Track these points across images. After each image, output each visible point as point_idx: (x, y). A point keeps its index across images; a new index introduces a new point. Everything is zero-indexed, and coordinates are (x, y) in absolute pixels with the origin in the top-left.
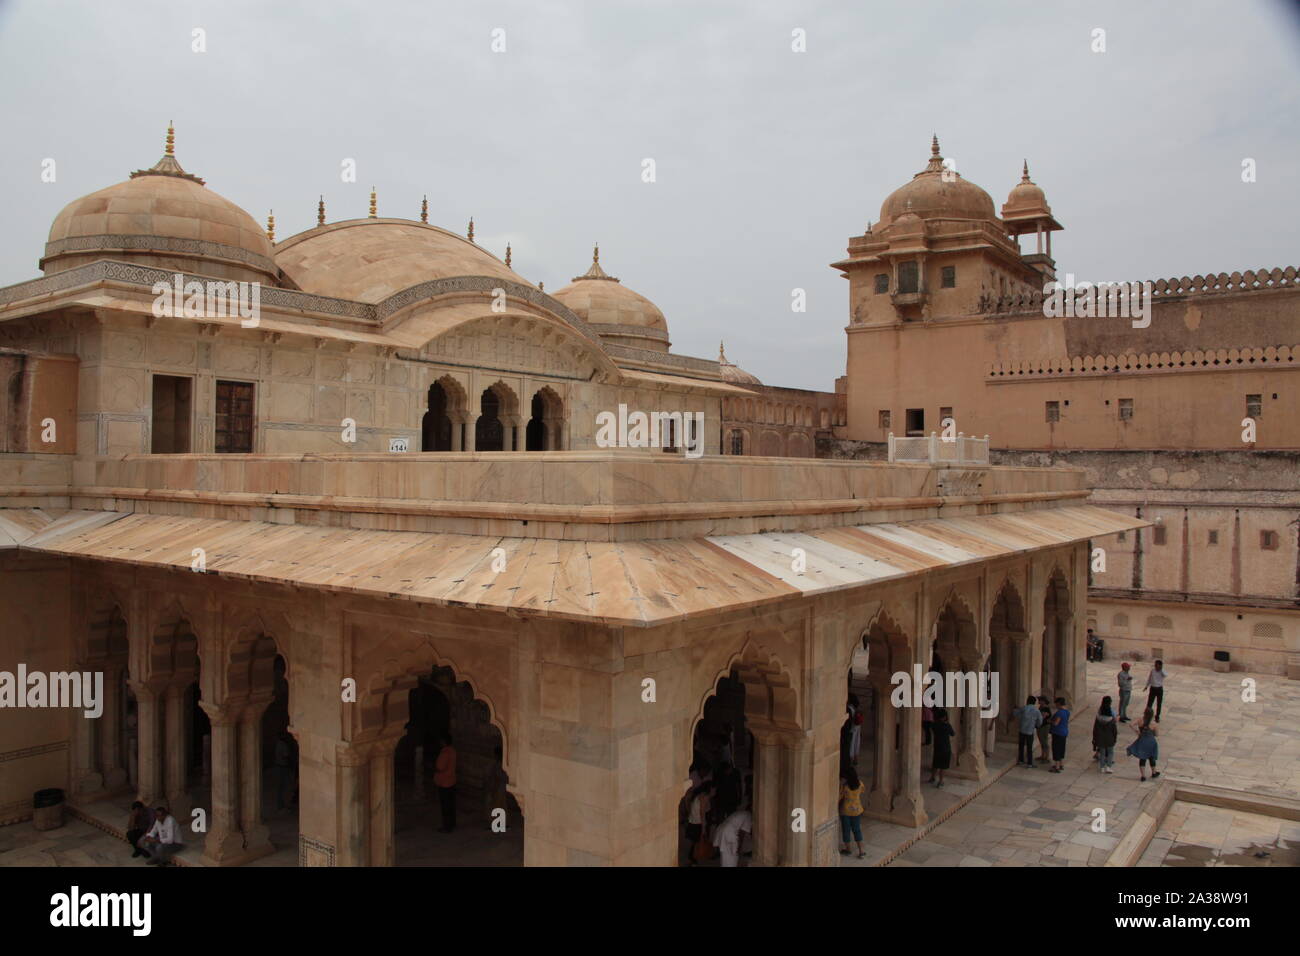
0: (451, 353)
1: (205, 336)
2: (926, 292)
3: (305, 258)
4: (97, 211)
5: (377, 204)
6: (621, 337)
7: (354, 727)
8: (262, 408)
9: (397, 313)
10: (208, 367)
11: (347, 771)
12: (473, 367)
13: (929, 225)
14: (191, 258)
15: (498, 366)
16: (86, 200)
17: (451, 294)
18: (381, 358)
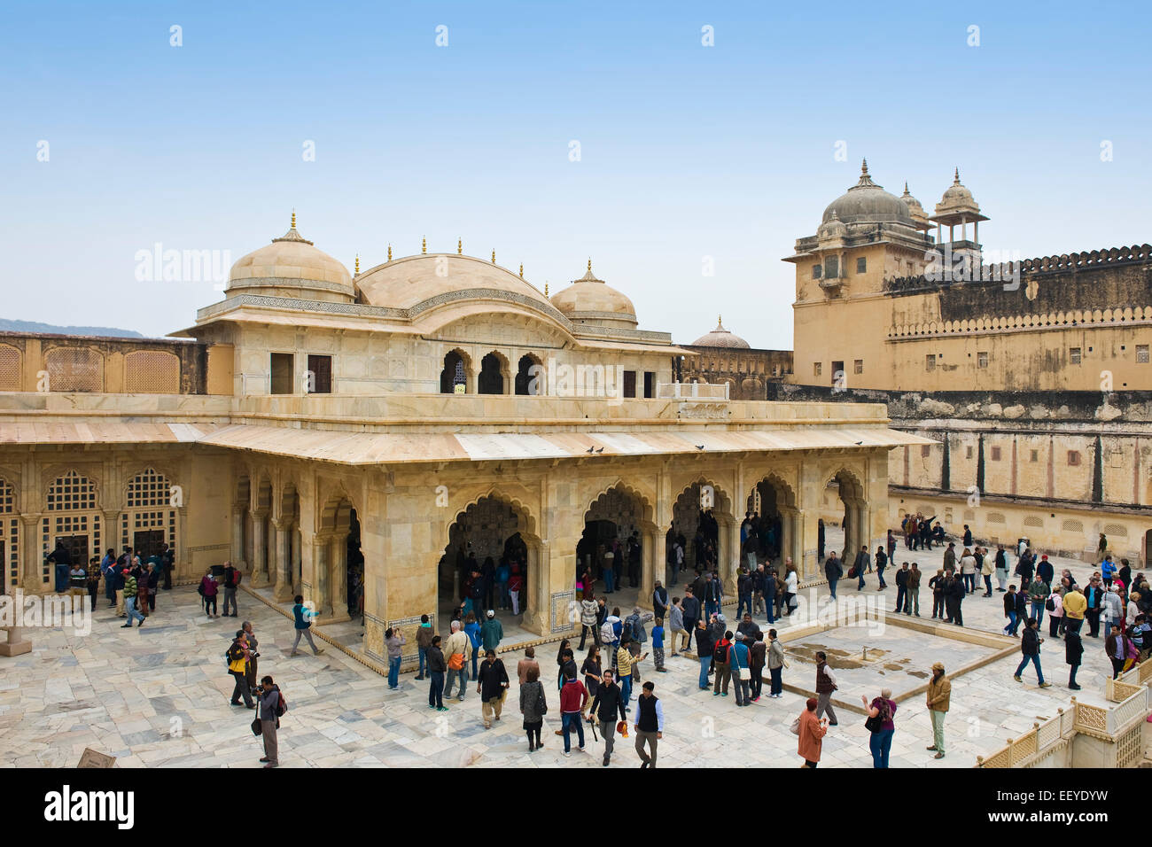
0: (460, 335)
1: (300, 332)
2: (845, 276)
3: (375, 282)
4: (248, 265)
5: (427, 246)
6: (597, 319)
7: (319, 526)
8: (336, 370)
9: (422, 314)
10: (302, 348)
11: (317, 548)
12: (475, 343)
13: (849, 227)
14: (296, 289)
15: (493, 342)
16: (243, 259)
17: (459, 300)
18: (412, 340)
